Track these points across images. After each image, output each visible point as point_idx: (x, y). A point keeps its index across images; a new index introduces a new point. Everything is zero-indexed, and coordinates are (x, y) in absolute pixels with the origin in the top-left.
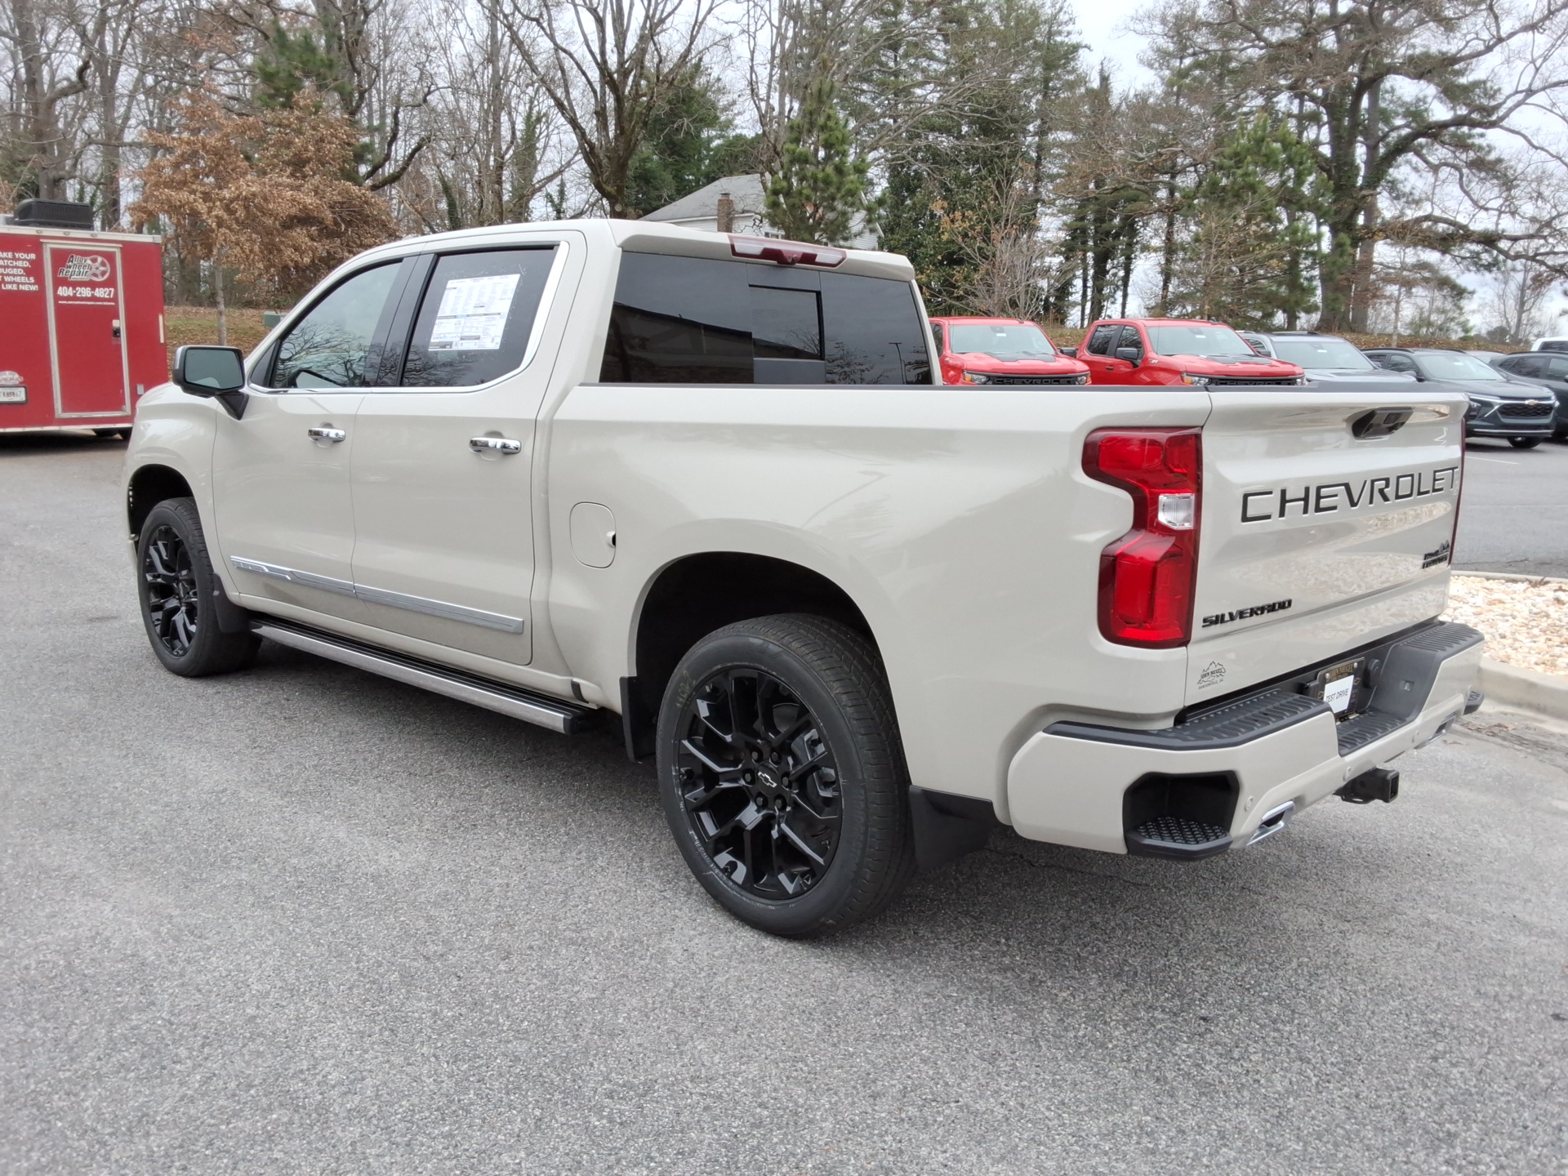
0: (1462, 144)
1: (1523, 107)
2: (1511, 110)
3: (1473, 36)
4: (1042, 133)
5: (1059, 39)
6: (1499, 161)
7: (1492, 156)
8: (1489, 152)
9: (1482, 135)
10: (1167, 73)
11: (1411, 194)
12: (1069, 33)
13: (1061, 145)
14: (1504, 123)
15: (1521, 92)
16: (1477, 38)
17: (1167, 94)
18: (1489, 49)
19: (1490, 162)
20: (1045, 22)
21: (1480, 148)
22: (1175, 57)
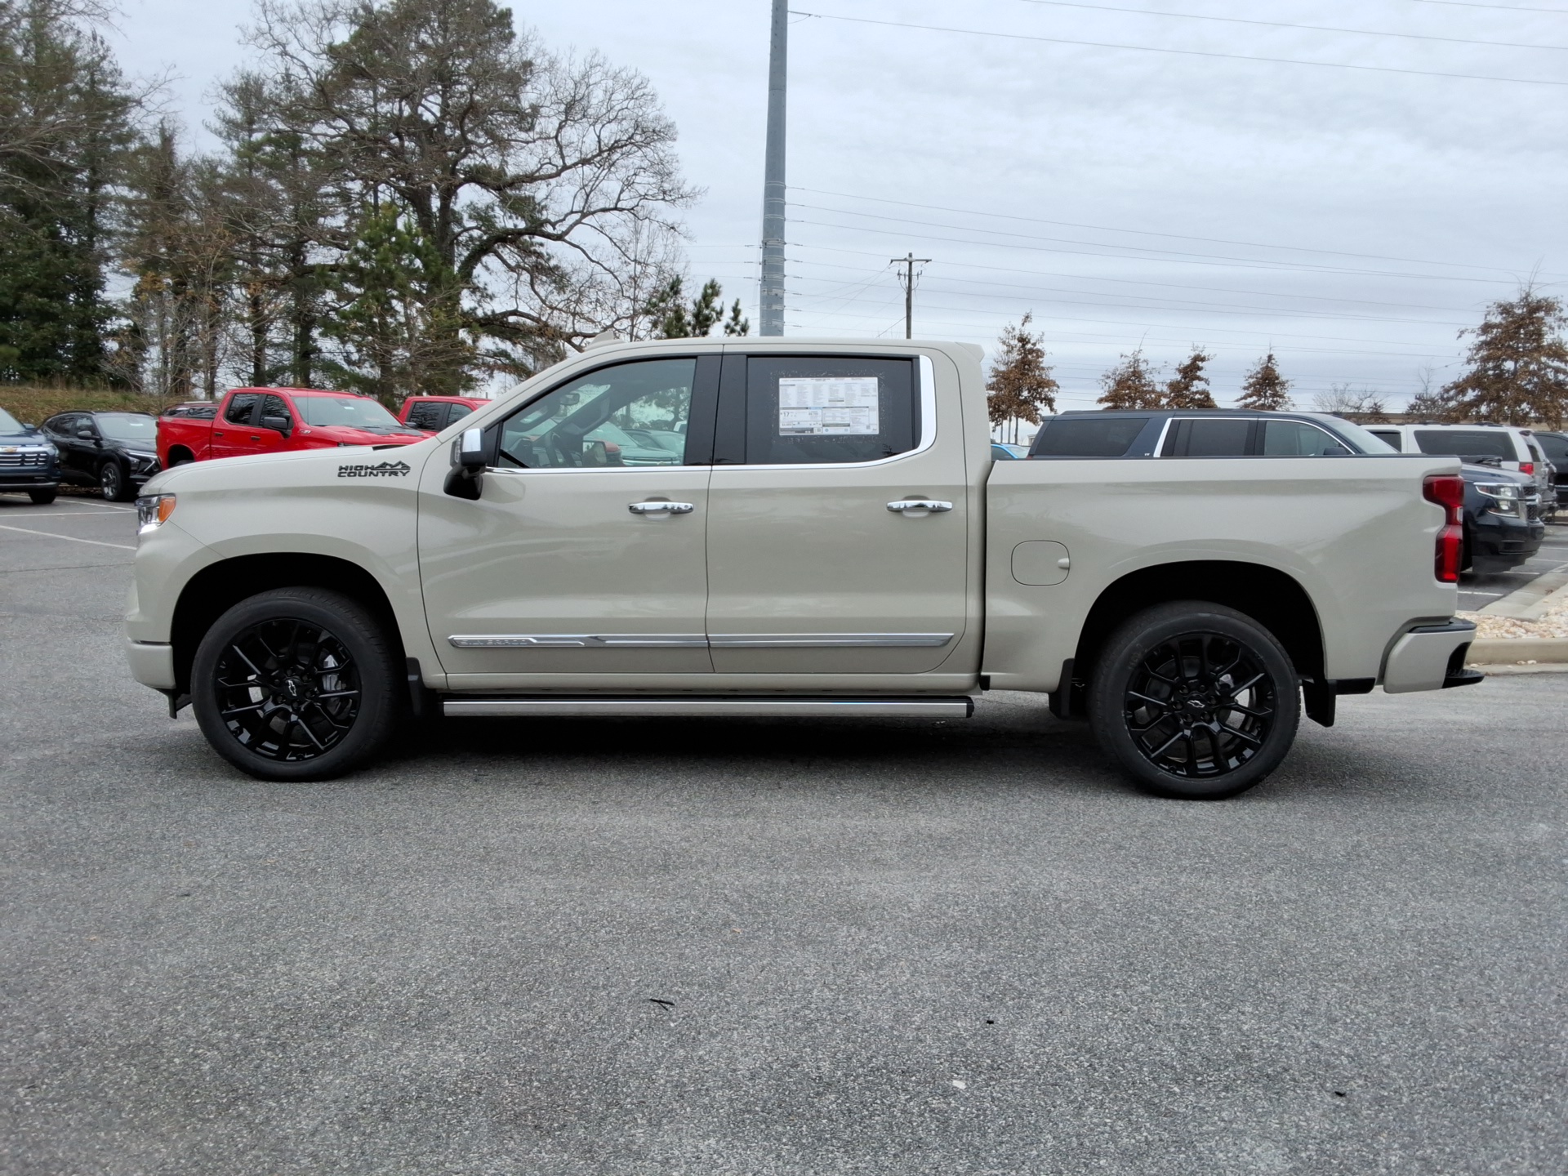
0: (526, 251)
1: (580, 225)
2: (571, 227)
3: (547, 161)
4: (94, 185)
5: (105, 88)
6: (557, 267)
7: (552, 263)
8: (549, 259)
9: (541, 245)
10: (236, 144)
11: (485, 289)
12: (114, 84)
13: (122, 200)
14: (567, 238)
15: (576, 212)
16: (550, 163)
17: (241, 166)
18: (558, 174)
19: (550, 268)
20: (86, 67)
21: (540, 255)
22: (243, 129)
